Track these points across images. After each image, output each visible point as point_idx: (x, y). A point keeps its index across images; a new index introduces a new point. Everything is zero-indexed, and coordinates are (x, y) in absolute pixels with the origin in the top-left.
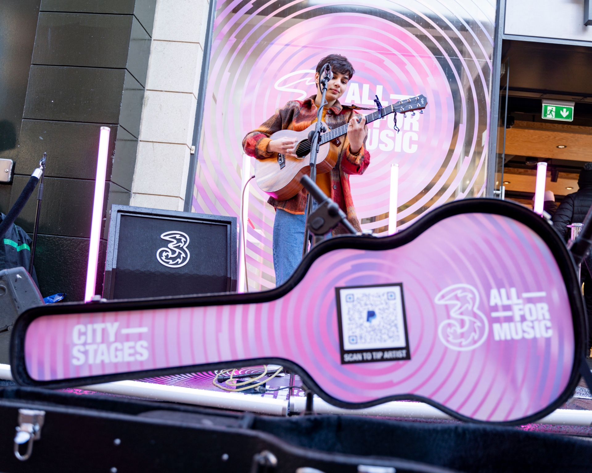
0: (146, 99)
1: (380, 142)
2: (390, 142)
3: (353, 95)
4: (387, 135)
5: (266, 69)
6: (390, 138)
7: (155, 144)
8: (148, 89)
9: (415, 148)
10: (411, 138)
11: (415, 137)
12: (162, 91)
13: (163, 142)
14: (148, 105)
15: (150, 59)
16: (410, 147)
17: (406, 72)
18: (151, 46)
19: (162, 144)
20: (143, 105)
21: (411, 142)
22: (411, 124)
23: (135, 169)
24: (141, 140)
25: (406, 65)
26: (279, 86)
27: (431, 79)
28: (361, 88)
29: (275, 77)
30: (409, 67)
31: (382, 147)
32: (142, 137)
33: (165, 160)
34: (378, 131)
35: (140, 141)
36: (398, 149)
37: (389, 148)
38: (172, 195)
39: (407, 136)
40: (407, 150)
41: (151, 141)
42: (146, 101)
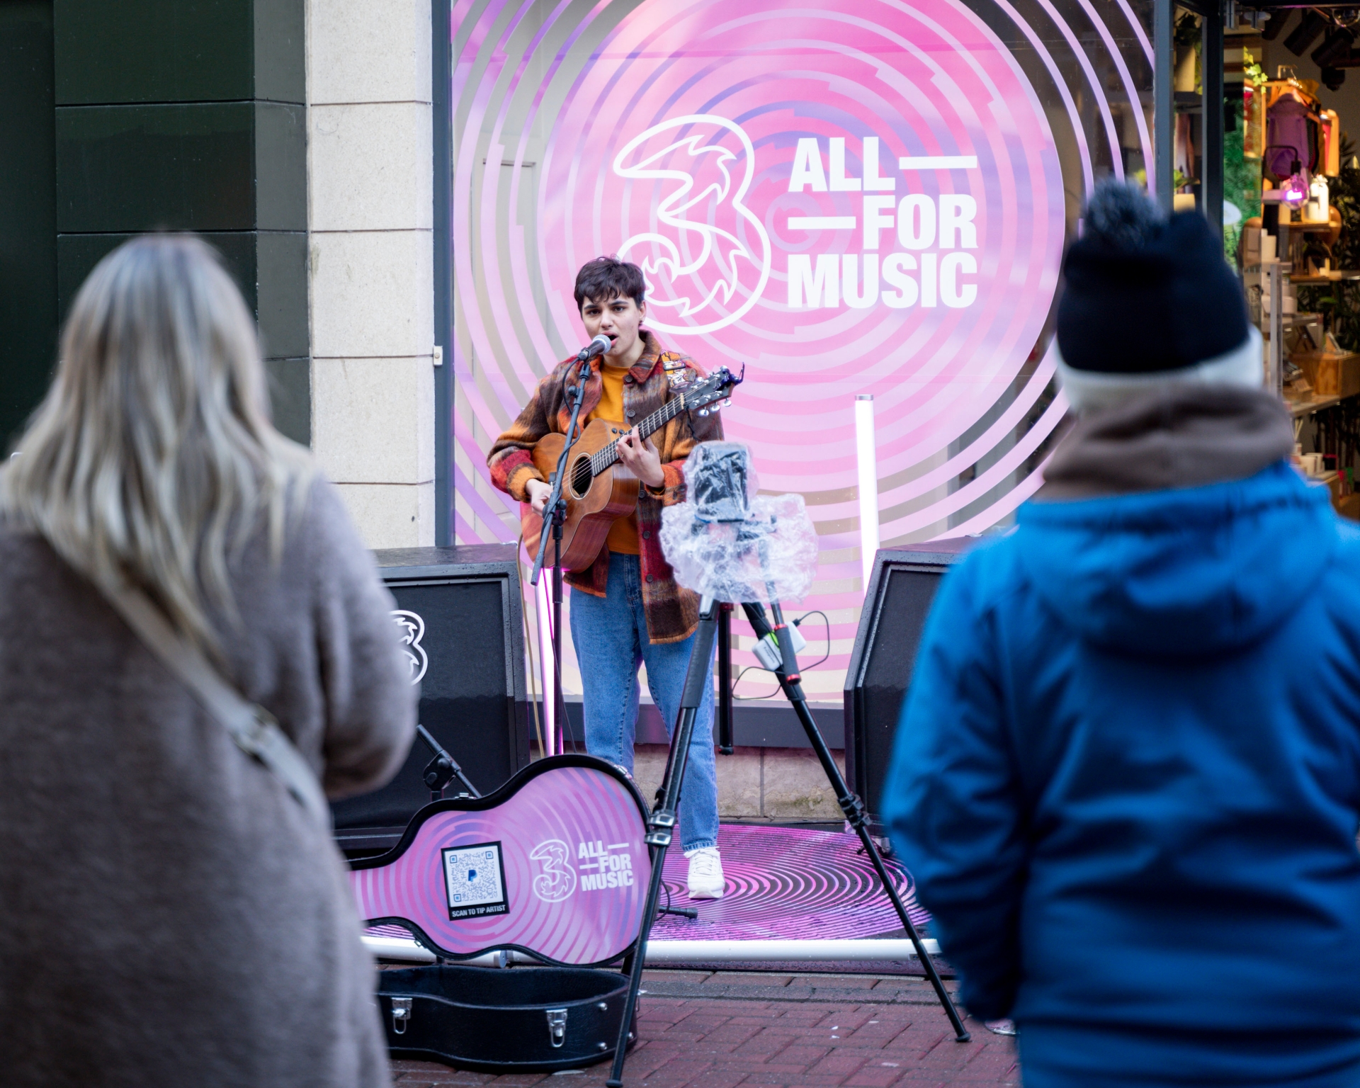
0: (314, 256)
1: (884, 286)
2: (907, 284)
3: (808, 169)
4: (900, 267)
5: (588, 127)
6: (909, 273)
7: (347, 361)
8: (315, 229)
9: (970, 291)
10: (959, 268)
11: (970, 265)
12: (346, 231)
13: (365, 355)
14: (320, 269)
15: (308, 156)
16: (959, 293)
17: (935, 95)
18: (308, 123)
19: (363, 360)
20: (309, 272)
21: (961, 279)
22: (958, 232)
23: (312, 425)
24: (316, 356)
25: (931, 74)
26: (625, 165)
27: (998, 106)
28: (824, 148)
29: (613, 144)
30: (942, 80)
31: (890, 299)
32: (317, 348)
33: (374, 400)
34: (876, 256)
35: (314, 358)
36: (929, 302)
37: (907, 301)
38: (401, 482)
39: (950, 262)
40: (952, 301)
41: (339, 356)
42: (314, 261)
